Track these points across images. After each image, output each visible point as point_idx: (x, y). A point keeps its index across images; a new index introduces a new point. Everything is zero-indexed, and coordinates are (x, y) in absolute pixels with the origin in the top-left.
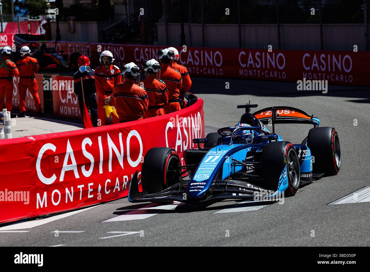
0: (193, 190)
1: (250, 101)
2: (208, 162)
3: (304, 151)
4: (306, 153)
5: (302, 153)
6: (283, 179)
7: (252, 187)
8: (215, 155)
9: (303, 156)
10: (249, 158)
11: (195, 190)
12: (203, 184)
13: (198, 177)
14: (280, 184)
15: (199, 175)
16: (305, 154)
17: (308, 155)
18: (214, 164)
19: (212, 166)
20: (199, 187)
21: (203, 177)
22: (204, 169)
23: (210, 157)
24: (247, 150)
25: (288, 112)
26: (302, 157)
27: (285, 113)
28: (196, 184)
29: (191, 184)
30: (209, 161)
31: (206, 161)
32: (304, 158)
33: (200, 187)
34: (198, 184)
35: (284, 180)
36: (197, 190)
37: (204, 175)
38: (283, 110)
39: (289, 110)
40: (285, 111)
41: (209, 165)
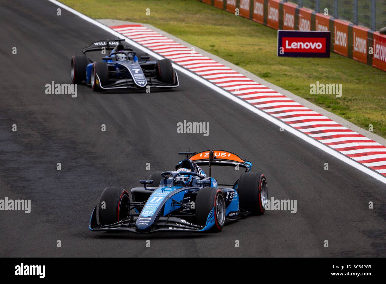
0: (141, 224)
1: (189, 149)
2: (153, 202)
3: (231, 193)
4: (233, 195)
5: (230, 195)
6: (210, 218)
7: (186, 223)
8: (159, 196)
9: (231, 197)
10: (186, 198)
11: (143, 224)
12: (149, 219)
13: (145, 213)
14: (208, 222)
15: (146, 212)
16: (232, 196)
17: (235, 196)
18: (157, 204)
19: (156, 205)
20: (145, 221)
21: (149, 214)
22: (150, 207)
23: (155, 198)
24: (185, 192)
25: (224, 155)
26: (229, 198)
27: (221, 156)
28: (143, 219)
29: (140, 219)
30: (154, 201)
31: (152, 201)
32: (232, 198)
33: (147, 221)
34: (145, 219)
35: (212, 219)
36: (144, 224)
37: (150, 212)
38: (220, 153)
39: (225, 153)
40: (222, 154)
41: (154, 204)
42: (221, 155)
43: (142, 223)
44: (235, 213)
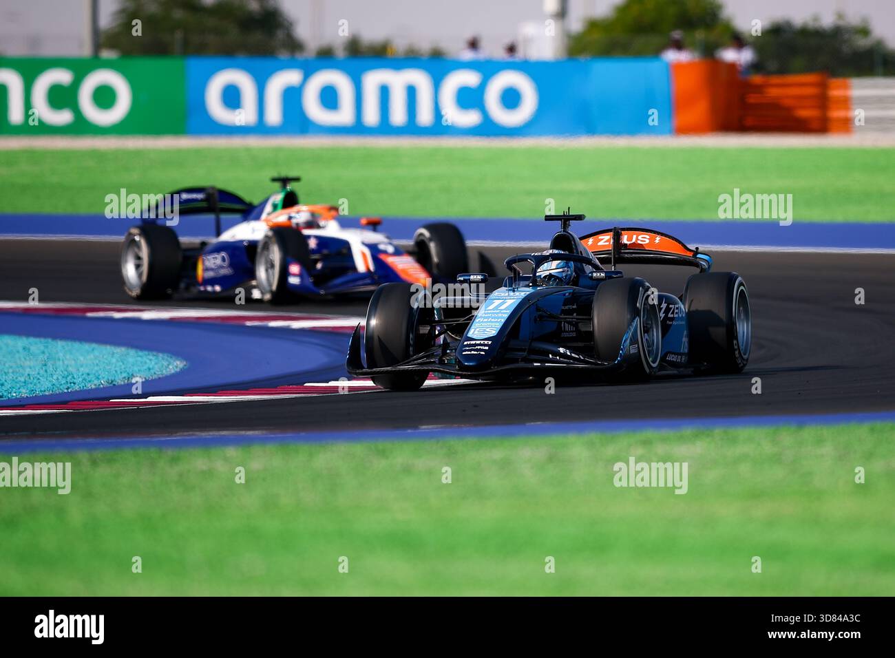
0: (469, 353)
1: (569, 208)
2: (493, 309)
3: (671, 306)
4: (676, 311)
5: (668, 310)
7: (568, 353)
8: (506, 298)
9: (670, 315)
10: (567, 307)
11: (473, 352)
12: (486, 343)
13: (476, 332)
15: (478, 329)
16: (673, 313)
17: (680, 316)
18: (504, 313)
19: (500, 315)
20: (479, 347)
21: (486, 332)
22: (486, 320)
23: (497, 302)
24: (565, 295)
25: (645, 241)
26: (666, 318)
27: (639, 242)
28: (473, 342)
29: (465, 343)
30: (496, 308)
31: (491, 307)
32: (672, 319)
33: (482, 347)
34: (478, 342)
36: (476, 353)
37: (488, 330)
38: (635, 237)
39: (648, 237)
40: (640, 237)
41: (495, 313)
42: (637, 239)
43: (470, 350)
44: (679, 357)
